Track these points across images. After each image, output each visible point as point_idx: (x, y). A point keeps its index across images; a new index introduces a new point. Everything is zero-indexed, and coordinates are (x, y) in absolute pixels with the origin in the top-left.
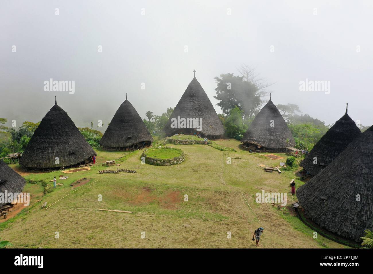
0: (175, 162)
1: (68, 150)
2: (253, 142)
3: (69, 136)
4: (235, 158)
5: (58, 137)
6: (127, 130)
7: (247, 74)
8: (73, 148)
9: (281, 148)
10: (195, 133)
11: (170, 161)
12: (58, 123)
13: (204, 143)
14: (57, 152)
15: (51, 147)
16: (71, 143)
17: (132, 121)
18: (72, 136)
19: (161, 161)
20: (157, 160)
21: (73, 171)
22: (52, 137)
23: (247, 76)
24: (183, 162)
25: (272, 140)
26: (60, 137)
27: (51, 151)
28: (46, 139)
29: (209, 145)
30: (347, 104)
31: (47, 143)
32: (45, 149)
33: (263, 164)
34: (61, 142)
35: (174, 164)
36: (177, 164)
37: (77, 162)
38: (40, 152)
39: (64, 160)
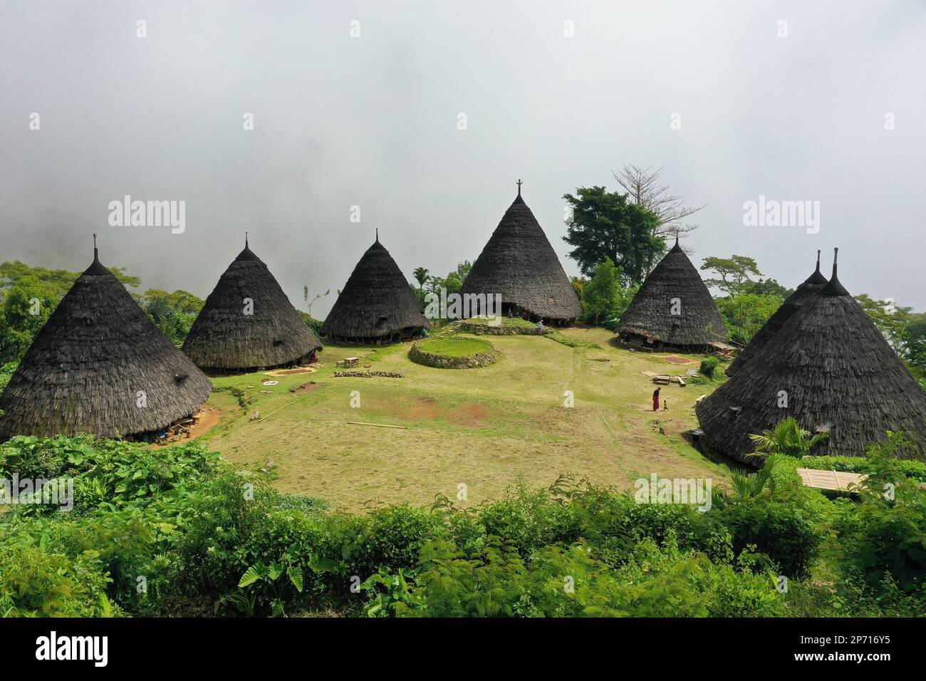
0: (477, 363)
1: (272, 335)
2: (637, 331)
4: (597, 360)
6: (378, 302)
7: (639, 187)
8: (280, 333)
9: (695, 343)
10: (518, 313)
11: (468, 359)
12: (253, 283)
13: (537, 333)
16: (277, 323)
17: (389, 285)
19: (449, 360)
20: (441, 358)
23: (639, 192)
24: (493, 363)
25: (677, 326)
27: (240, 337)
28: (231, 314)
29: (546, 337)
30: (819, 251)
32: (229, 332)
33: (652, 371)
34: (258, 321)
35: (473, 366)
36: (480, 366)
37: (289, 359)
38: (220, 338)
39: (265, 354)
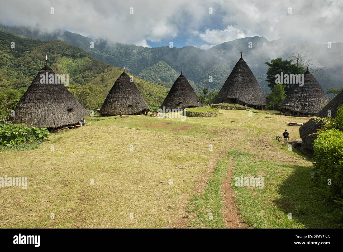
0: (207, 115)
1: (128, 103)
3: (130, 94)
5: (122, 94)
6: (179, 96)
7: (298, 60)
8: (132, 103)
10: (238, 103)
11: (203, 113)
12: (124, 84)
14: (121, 104)
15: (117, 101)
16: (131, 98)
18: (132, 94)
19: (194, 113)
20: (191, 113)
22: (119, 94)
23: (298, 62)
24: (216, 116)
27: (116, 103)
28: (115, 95)
29: (247, 110)
31: (115, 98)
32: (113, 102)
33: (290, 121)
34: (124, 98)
35: (205, 116)
36: (209, 117)
37: (133, 112)
39: (125, 110)
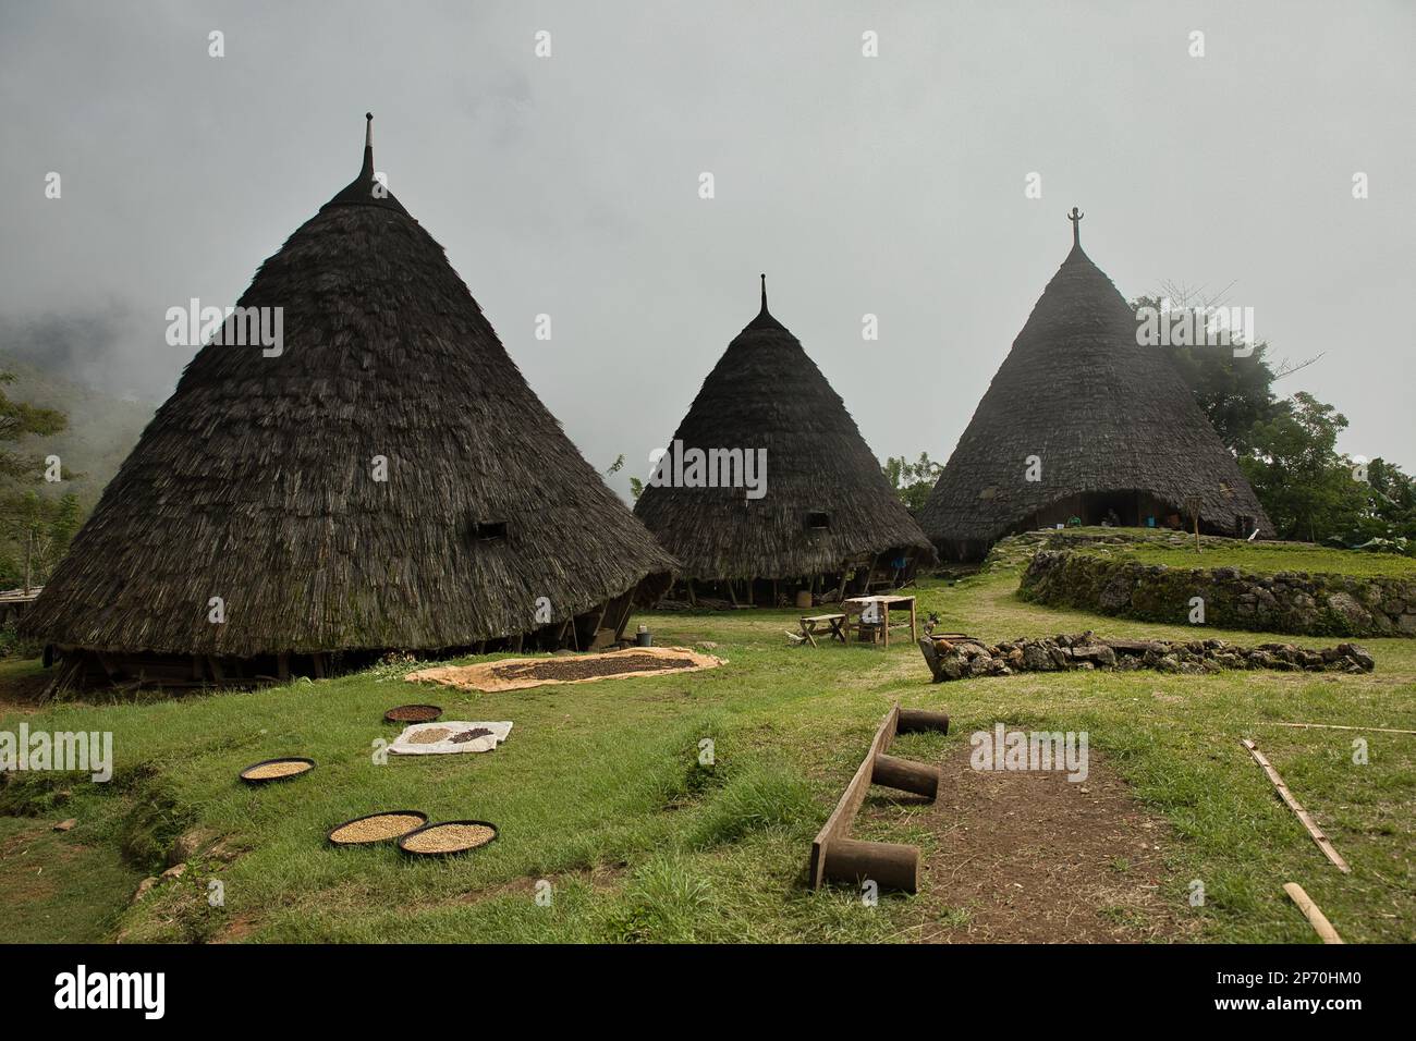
1: (455, 502)
3: (466, 390)
5: (367, 385)
14: (359, 509)
15: (305, 462)
16: (481, 446)
21: (539, 672)
22: (323, 388)
26: (386, 389)
27: (296, 499)
31: (274, 427)
32: (250, 477)
34: (393, 431)
38: (201, 509)
39: (423, 585)
